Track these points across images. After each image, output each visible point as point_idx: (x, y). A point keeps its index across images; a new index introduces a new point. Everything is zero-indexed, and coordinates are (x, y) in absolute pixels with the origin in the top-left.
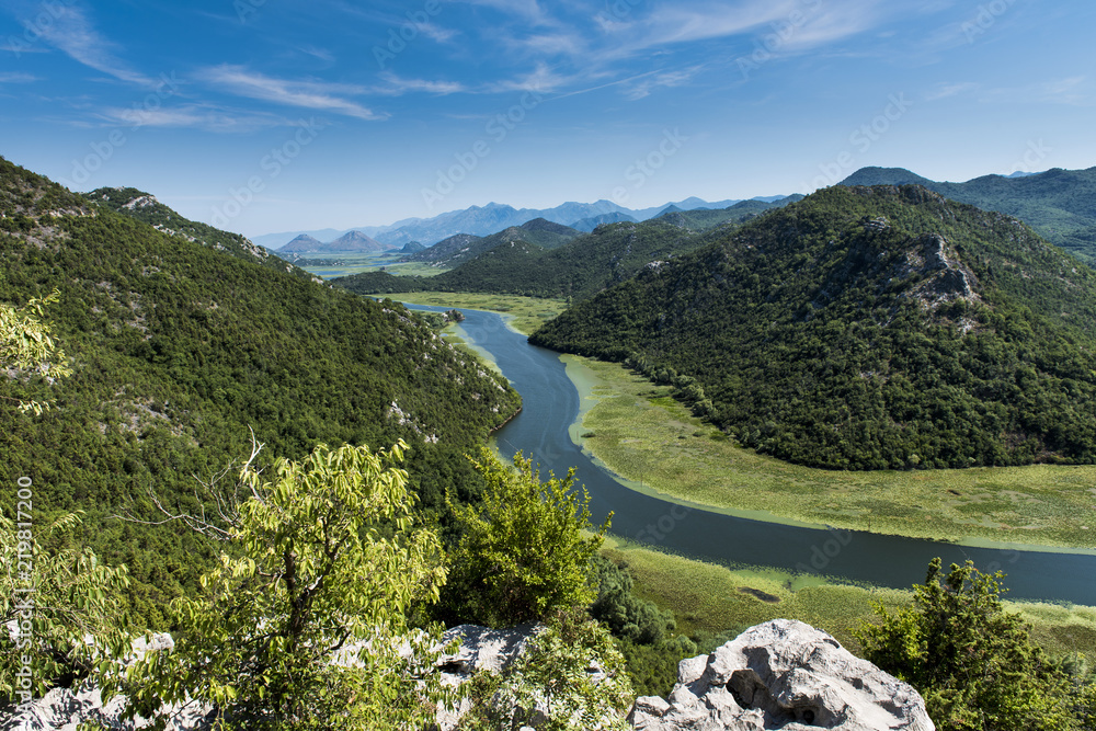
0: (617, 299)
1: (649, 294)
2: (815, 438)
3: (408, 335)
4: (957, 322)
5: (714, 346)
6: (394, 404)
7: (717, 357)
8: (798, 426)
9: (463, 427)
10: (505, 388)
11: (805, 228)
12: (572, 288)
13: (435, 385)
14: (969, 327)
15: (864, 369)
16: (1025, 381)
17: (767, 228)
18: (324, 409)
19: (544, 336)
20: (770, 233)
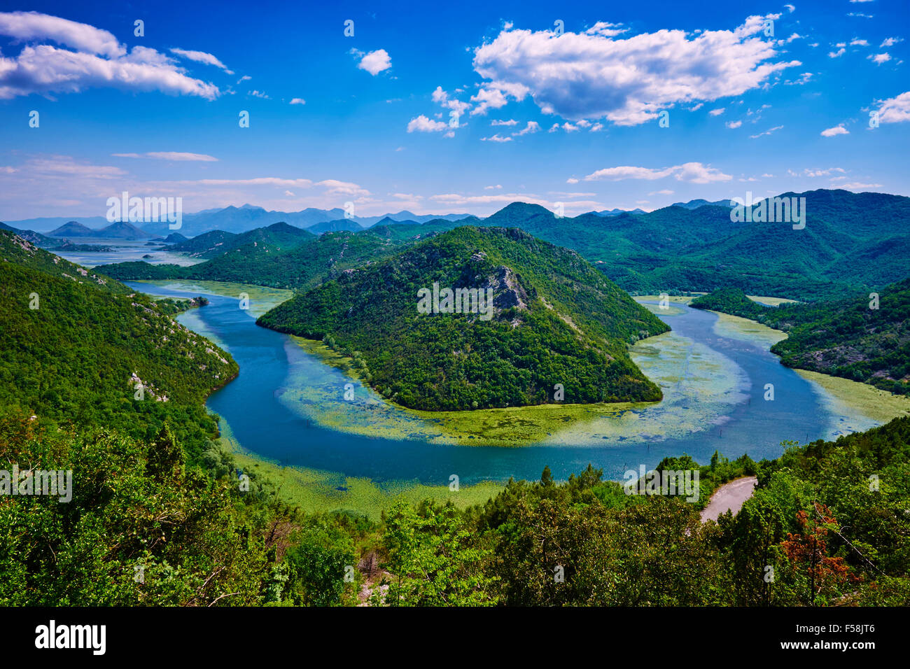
0: (322, 295)
1: (343, 292)
2: (422, 393)
3: (151, 323)
4: (511, 321)
5: (380, 330)
6: (134, 374)
7: (380, 339)
8: (415, 386)
9: (190, 390)
10: (228, 361)
11: (444, 254)
12: (299, 281)
13: (171, 359)
14: (517, 324)
15: (456, 350)
16: (542, 357)
17: (422, 252)
18: (78, 379)
19: (267, 320)
20: (423, 255)
